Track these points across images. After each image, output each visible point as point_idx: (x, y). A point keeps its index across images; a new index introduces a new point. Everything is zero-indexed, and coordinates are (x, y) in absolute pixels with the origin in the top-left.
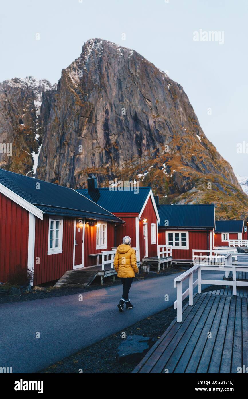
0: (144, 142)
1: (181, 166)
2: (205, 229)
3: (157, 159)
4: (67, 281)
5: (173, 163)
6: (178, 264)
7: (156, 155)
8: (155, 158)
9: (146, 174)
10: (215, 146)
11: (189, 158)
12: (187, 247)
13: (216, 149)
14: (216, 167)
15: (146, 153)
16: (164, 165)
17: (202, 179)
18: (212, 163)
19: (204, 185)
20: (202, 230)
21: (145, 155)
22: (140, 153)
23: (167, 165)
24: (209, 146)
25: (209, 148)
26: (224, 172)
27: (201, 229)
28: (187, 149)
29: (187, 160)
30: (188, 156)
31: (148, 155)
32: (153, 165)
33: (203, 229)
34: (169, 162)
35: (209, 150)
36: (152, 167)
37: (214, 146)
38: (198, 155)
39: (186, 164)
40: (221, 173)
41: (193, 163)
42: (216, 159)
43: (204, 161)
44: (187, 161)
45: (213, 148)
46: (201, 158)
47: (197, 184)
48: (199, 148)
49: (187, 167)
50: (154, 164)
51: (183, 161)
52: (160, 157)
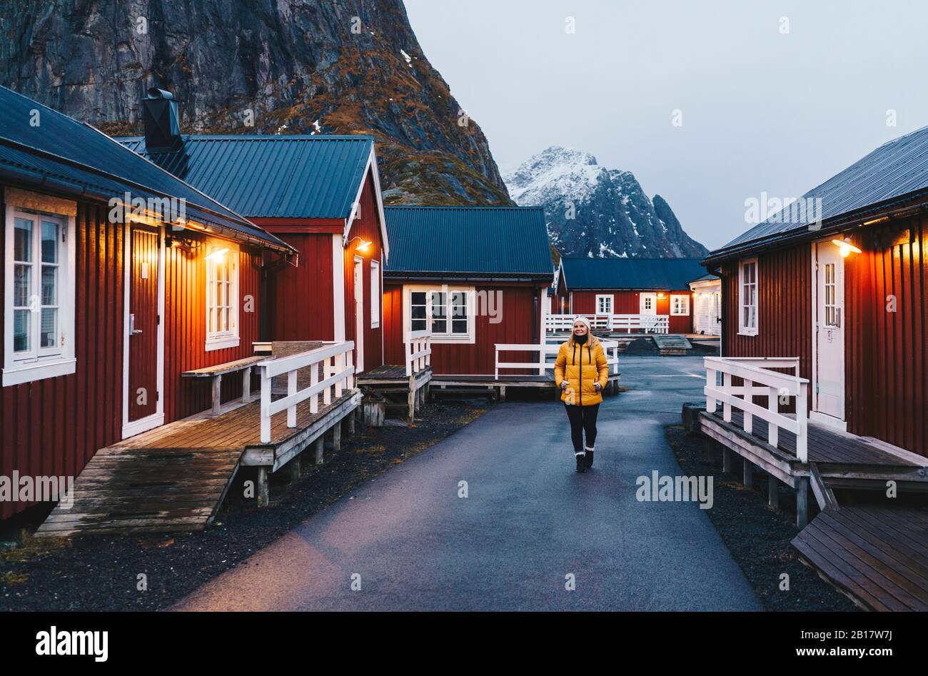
0: (264, 59)
1: (361, 129)
2: (530, 279)
3: (298, 106)
5: (341, 120)
6: (449, 390)
7: (295, 95)
8: (294, 106)
10: (447, 82)
11: (382, 110)
12: (470, 337)
13: (449, 90)
14: (447, 134)
15: (268, 90)
16: (316, 123)
17: (413, 163)
18: (439, 124)
19: (418, 179)
20: (519, 281)
21: (265, 95)
22: (253, 89)
23: (324, 124)
24: (431, 80)
25: (432, 86)
26: (467, 149)
27: (516, 279)
28: (377, 86)
29: (376, 113)
30: (380, 103)
31: (272, 95)
32: (287, 122)
33: (521, 280)
34: (329, 117)
35: (430, 90)
36: (285, 126)
37: (444, 81)
38: (404, 102)
39: (373, 122)
40: (459, 149)
41: (393, 121)
42: (448, 114)
43: (418, 119)
44: (377, 117)
45: (440, 84)
46: (412, 109)
47: (401, 175)
48: (407, 83)
49: (376, 132)
50: (289, 120)
51: (366, 116)
52: (306, 100)
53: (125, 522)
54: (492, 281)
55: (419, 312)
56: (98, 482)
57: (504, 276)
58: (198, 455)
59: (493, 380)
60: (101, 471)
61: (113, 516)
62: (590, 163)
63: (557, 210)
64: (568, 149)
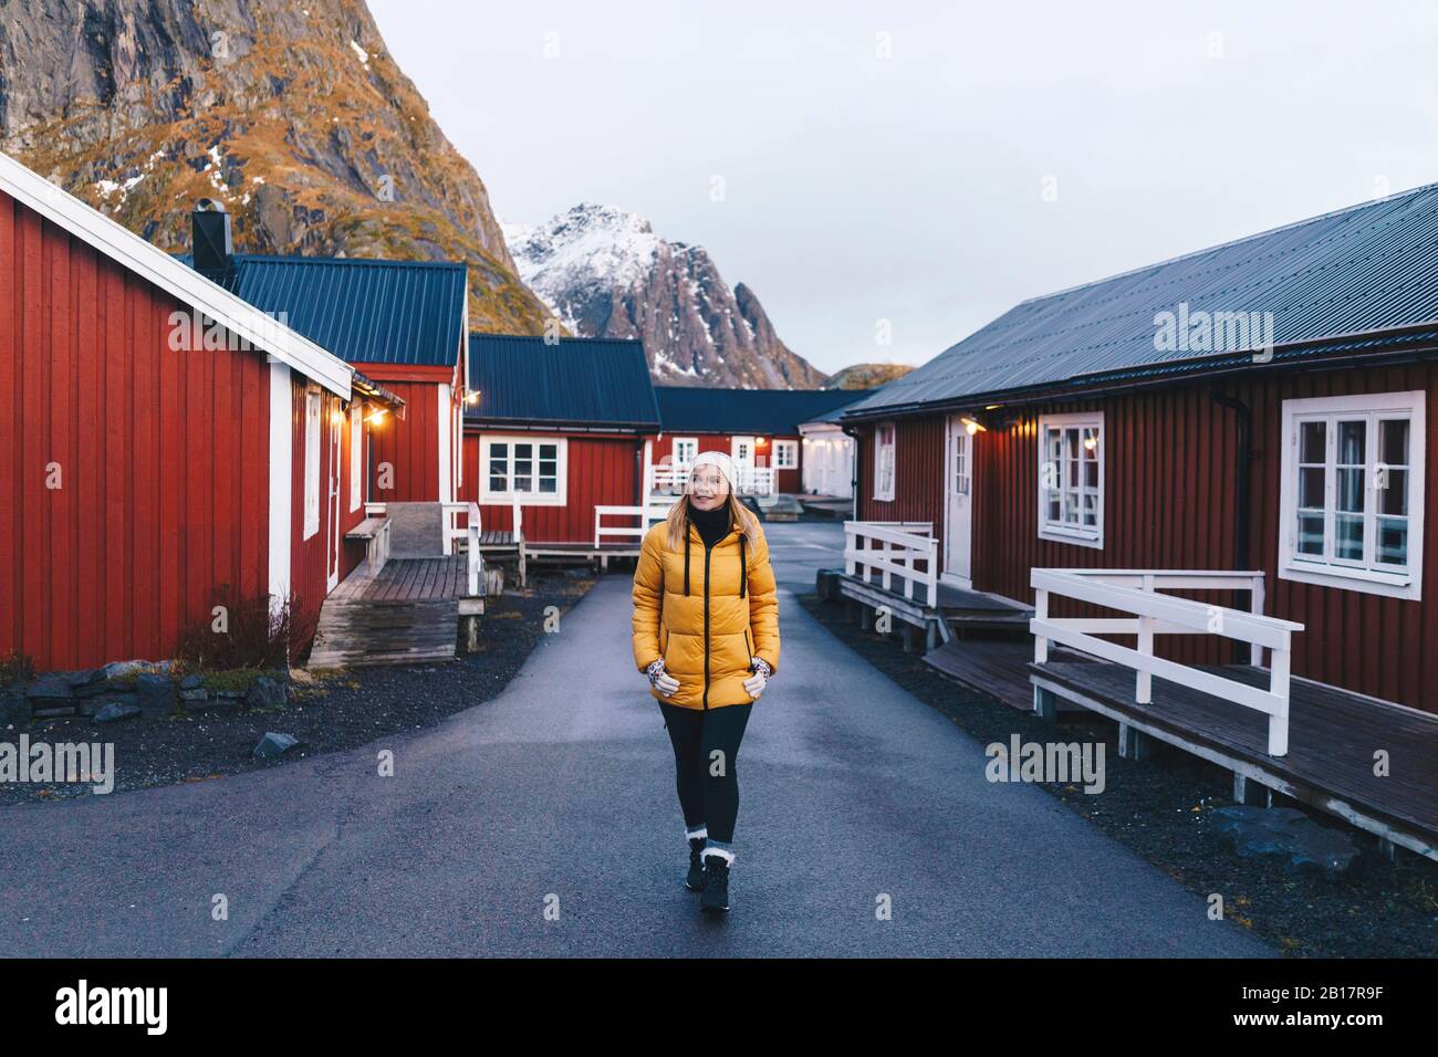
0: (126, 42)
1: (287, 164)
2: (633, 431)
3: (184, 123)
4: (355, 643)
5: (254, 148)
7: (178, 104)
8: (176, 121)
9: (132, 182)
10: (425, 97)
11: (321, 136)
12: (559, 498)
13: (428, 110)
14: (425, 178)
15: (134, 92)
16: (214, 151)
17: (372, 223)
18: (412, 162)
19: (380, 246)
20: (619, 433)
21: (127, 102)
22: (108, 91)
23: (227, 153)
24: (400, 92)
25: (401, 101)
26: (455, 202)
27: (616, 430)
28: (314, 96)
29: (311, 140)
30: (318, 125)
31: (142, 102)
32: (166, 147)
33: (623, 430)
34: (235, 143)
35: (398, 107)
36: (161, 154)
37: (420, 97)
38: (357, 125)
39: (307, 154)
40: (444, 203)
41: (338, 153)
42: (426, 146)
43: (379, 152)
44: (313, 146)
45: (414, 101)
46: (369, 136)
47: (353, 240)
48: (362, 95)
49: (311, 170)
50: (169, 145)
51: (296, 144)
52: (197, 115)
53: (384, 657)
54: (588, 432)
55: (498, 467)
56: (339, 627)
57: (603, 426)
58: (420, 605)
59: (592, 548)
60: (336, 618)
61: (369, 652)
62: (643, 231)
63: (591, 301)
64: (607, 208)
